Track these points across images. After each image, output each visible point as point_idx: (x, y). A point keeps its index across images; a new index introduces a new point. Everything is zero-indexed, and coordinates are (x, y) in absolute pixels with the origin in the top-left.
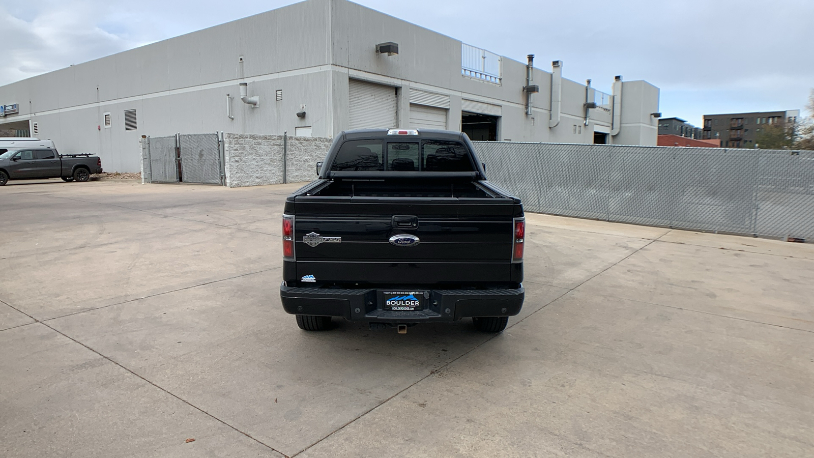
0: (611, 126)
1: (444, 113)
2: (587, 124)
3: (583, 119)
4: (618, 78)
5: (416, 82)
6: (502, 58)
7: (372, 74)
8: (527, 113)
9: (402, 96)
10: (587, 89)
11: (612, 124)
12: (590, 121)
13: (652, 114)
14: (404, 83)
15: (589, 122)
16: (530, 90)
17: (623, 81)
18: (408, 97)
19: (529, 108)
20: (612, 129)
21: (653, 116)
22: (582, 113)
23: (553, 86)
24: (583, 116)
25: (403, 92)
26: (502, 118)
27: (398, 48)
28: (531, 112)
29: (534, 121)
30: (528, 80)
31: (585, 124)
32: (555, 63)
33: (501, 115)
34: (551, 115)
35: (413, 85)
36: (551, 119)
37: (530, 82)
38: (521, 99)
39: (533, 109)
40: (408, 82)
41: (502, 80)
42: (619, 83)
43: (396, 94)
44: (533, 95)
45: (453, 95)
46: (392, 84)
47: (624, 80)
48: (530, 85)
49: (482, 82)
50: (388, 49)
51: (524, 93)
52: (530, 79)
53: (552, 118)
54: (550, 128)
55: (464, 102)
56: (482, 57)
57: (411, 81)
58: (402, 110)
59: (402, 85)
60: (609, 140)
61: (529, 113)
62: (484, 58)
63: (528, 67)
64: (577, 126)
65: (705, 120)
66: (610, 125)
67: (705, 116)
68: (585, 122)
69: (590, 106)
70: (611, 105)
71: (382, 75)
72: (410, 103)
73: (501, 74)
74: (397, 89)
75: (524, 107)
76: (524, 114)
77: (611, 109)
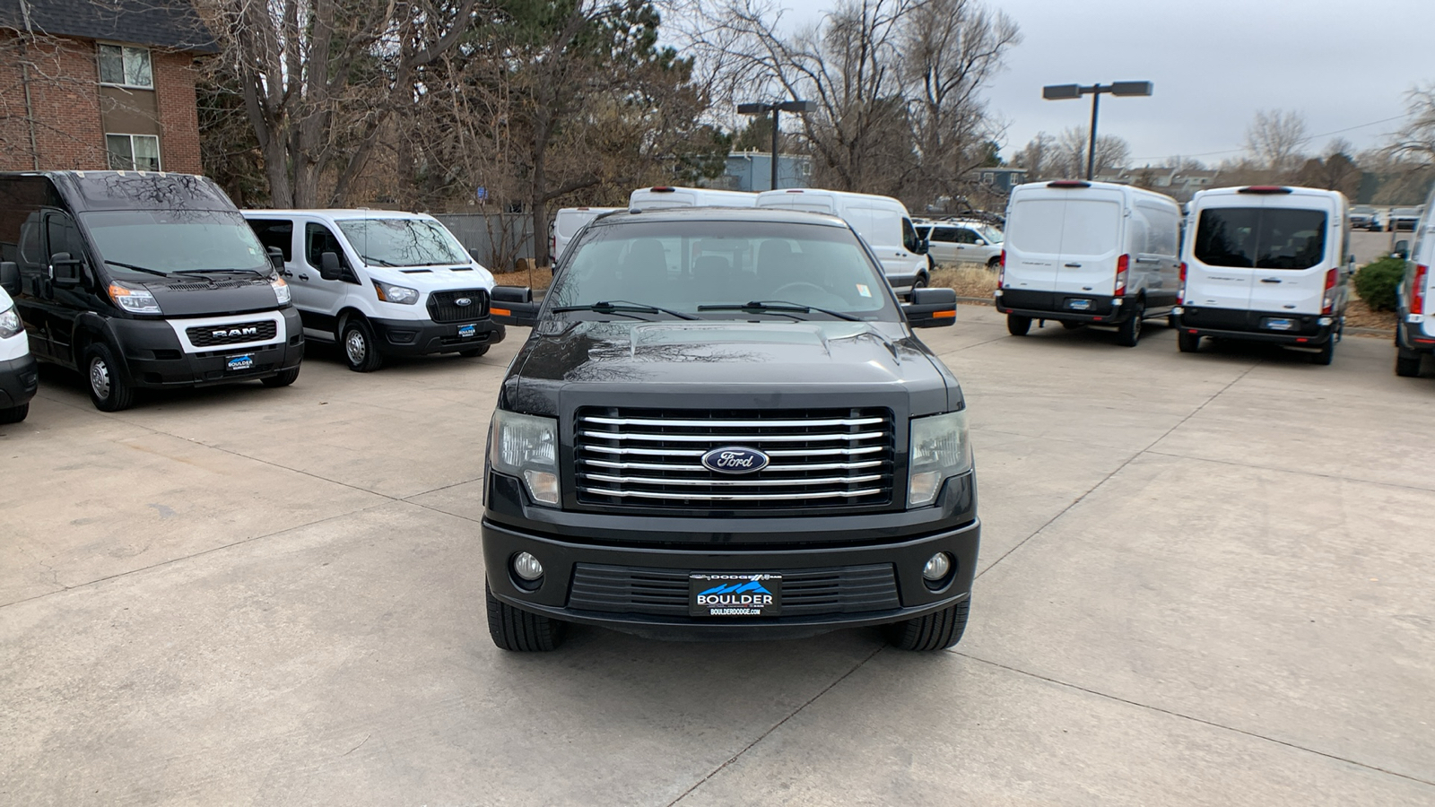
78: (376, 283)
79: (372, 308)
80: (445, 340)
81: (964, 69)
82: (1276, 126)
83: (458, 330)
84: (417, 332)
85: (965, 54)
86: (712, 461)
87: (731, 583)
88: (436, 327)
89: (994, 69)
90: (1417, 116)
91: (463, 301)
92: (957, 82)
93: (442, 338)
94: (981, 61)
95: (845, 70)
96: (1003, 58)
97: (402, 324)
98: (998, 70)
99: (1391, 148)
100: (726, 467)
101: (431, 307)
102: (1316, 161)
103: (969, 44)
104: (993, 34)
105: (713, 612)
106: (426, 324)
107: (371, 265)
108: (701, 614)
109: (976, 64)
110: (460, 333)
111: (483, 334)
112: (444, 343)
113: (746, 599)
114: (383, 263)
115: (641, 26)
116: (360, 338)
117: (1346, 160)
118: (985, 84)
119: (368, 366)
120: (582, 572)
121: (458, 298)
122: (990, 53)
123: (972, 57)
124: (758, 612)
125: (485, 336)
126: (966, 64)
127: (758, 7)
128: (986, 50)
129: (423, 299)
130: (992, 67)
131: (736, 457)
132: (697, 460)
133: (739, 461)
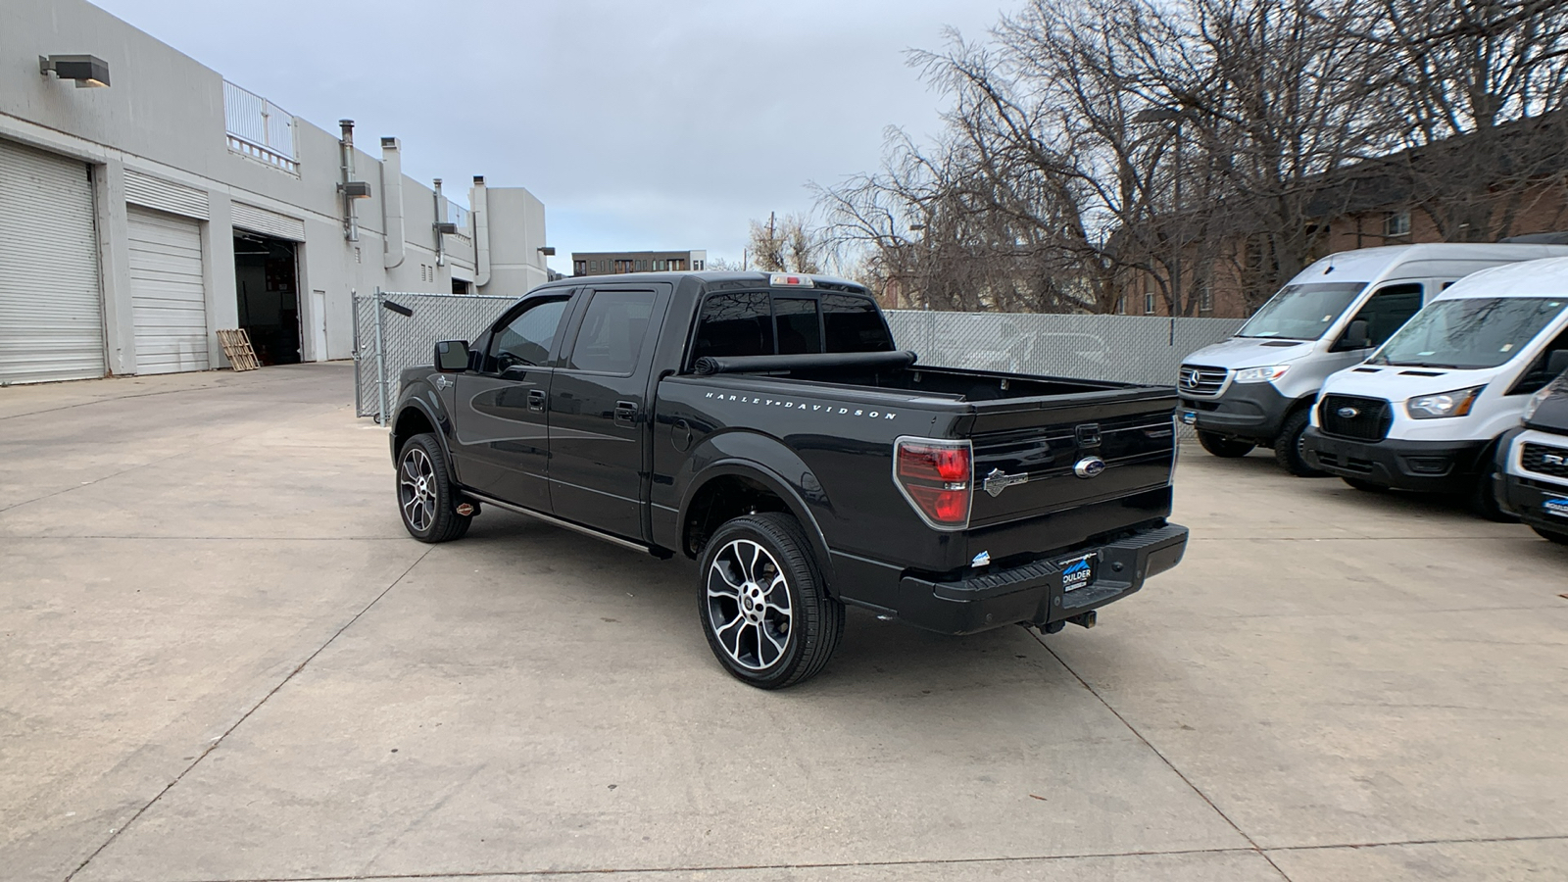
0: (475, 269)
1: (196, 229)
2: (442, 263)
3: (434, 253)
4: (478, 179)
5: (137, 156)
6: (298, 120)
7: (35, 126)
8: (348, 238)
9: (109, 186)
10: (435, 197)
11: (476, 265)
12: (447, 257)
13: (539, 250)
14: (110, 154)
15: (444, 260)
16: (351, 192)
17: (488, 186)
18: (118, 190)
19: (352, 227)
20: (477, 274)
21: (541, 253)
22: (431, 243)
23: (386, 187)
24: (434, 248)
25: (111, 177)
26: (307, 244)
27: (107, 71)
28: (356, 237)
29: (359, 253)
30: (345, 172)
31: (438, 264)
32: (388, 142)
33: (303, 240)
34: (385, 243)
35: (129, 160)
36: (386, 251)
37: (349, 174)
38: (334, 208)
39: (359, 230)
40: (119, 152)
41: (301, 167)
42: (481, 191)
43: (89, 179)
44: (358, 203)
45: (214, 191)
46: (84, 155)
47: (488, 183)
48: (350, 181)
49: (265, 166)
50: (81, 70)
51: (339, 197)
52: (349, 170)
53: (389, 250)
54: (386, 269)
55: (236, 208)
56: (262, 114)
57: (126, 152)
58: (111, 218)
59: (105, 158)
60: (473, 292)
61: (353, 238)
62: (267, 116)
63: (343, 145)
64: (427, 267)
65: (575, 262)
66: (473, 267)
67: (574, 255)
68: (437, 259)
69: (444, 229)
70: (472, 230)
71: (59, 131)
72: (128, 203)
73: (297, 153)
74: (91, 169)
75: (341, 224)
76: (343, 238)
77: (472, 236)
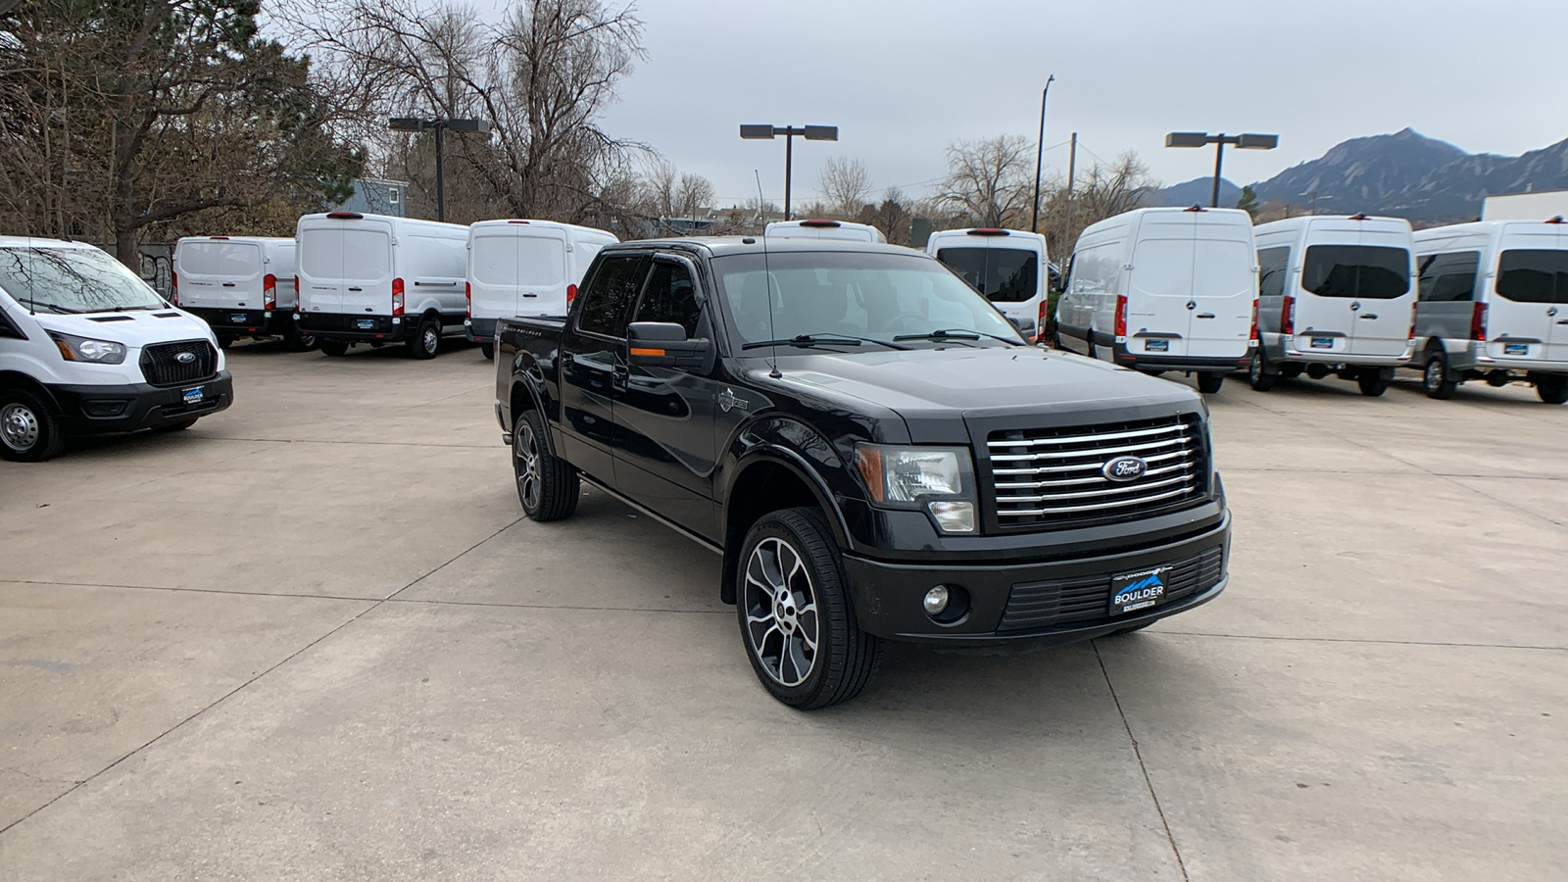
78: (56, 336)
79: (50, 371)
80: (167, 410)
81: (574, 97)
82: (843, 173)
83: (183, 394)
84: (129, 400)
85: (576, 79)
86: (1112, 471)
87: (1139, 579)
88: (156, 392)
89: (606, 99)
90: (956, 170)
91: (185, 355)
92: (568, 110)
93: (163, 407)
94: (593, 89)
95: (447, 87)
96: (615, 88)
97: (107, 391)
98: (610, 99)
99: (938, 197)
100: (1123, 476)
101: (146, 366)
102: (872, 207)
103: (579, 71)
104: (604, 63)
105: (1126, 609)
106: (142, 390)
107: (40, 312)
108: (1117, 613)
109: (586, 91)
110: (185, 398)
111: (210, 399)
112: (165, 414)
113: (1147, 593)
114: (54, 309)
115: (230, 11)
116: (26, 415)
117: (897, 206)
118: (597, 114)
119: (40, 451)
120: (1018, 592)
121: (178, 352)
122: (600, 82)
123: (582, 84)
124: (1153, 603)
125: (213, 401)
126: (576, 91)
127: (420, 10)
128: (596, 78)
129: (133, 358)
130: (604, 96)
131: (1129, 466)
132: (1098, 472)
133: (1131, 469)
